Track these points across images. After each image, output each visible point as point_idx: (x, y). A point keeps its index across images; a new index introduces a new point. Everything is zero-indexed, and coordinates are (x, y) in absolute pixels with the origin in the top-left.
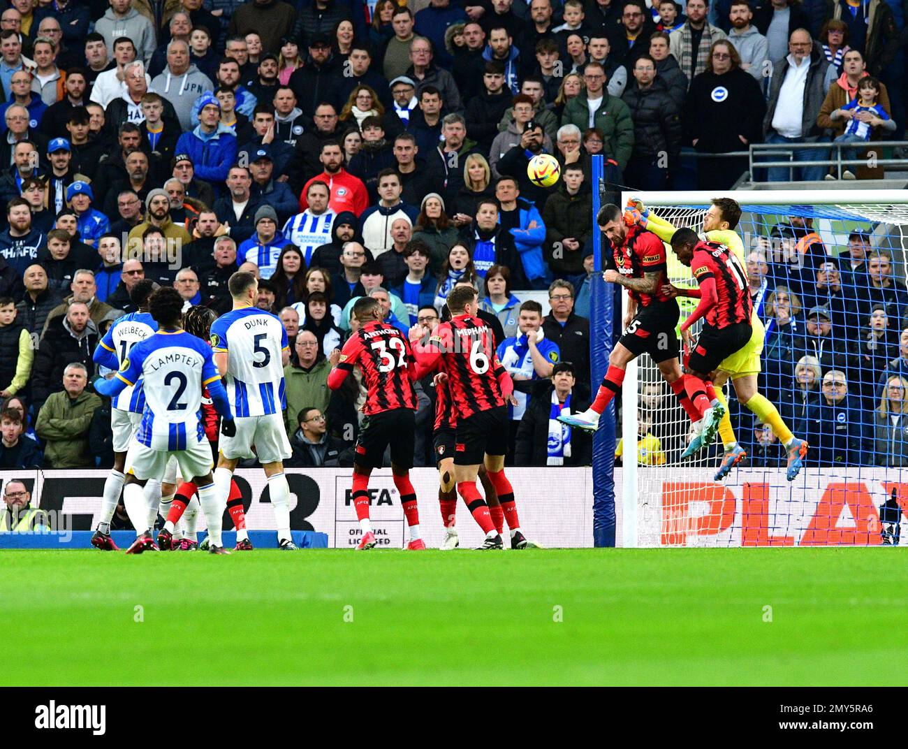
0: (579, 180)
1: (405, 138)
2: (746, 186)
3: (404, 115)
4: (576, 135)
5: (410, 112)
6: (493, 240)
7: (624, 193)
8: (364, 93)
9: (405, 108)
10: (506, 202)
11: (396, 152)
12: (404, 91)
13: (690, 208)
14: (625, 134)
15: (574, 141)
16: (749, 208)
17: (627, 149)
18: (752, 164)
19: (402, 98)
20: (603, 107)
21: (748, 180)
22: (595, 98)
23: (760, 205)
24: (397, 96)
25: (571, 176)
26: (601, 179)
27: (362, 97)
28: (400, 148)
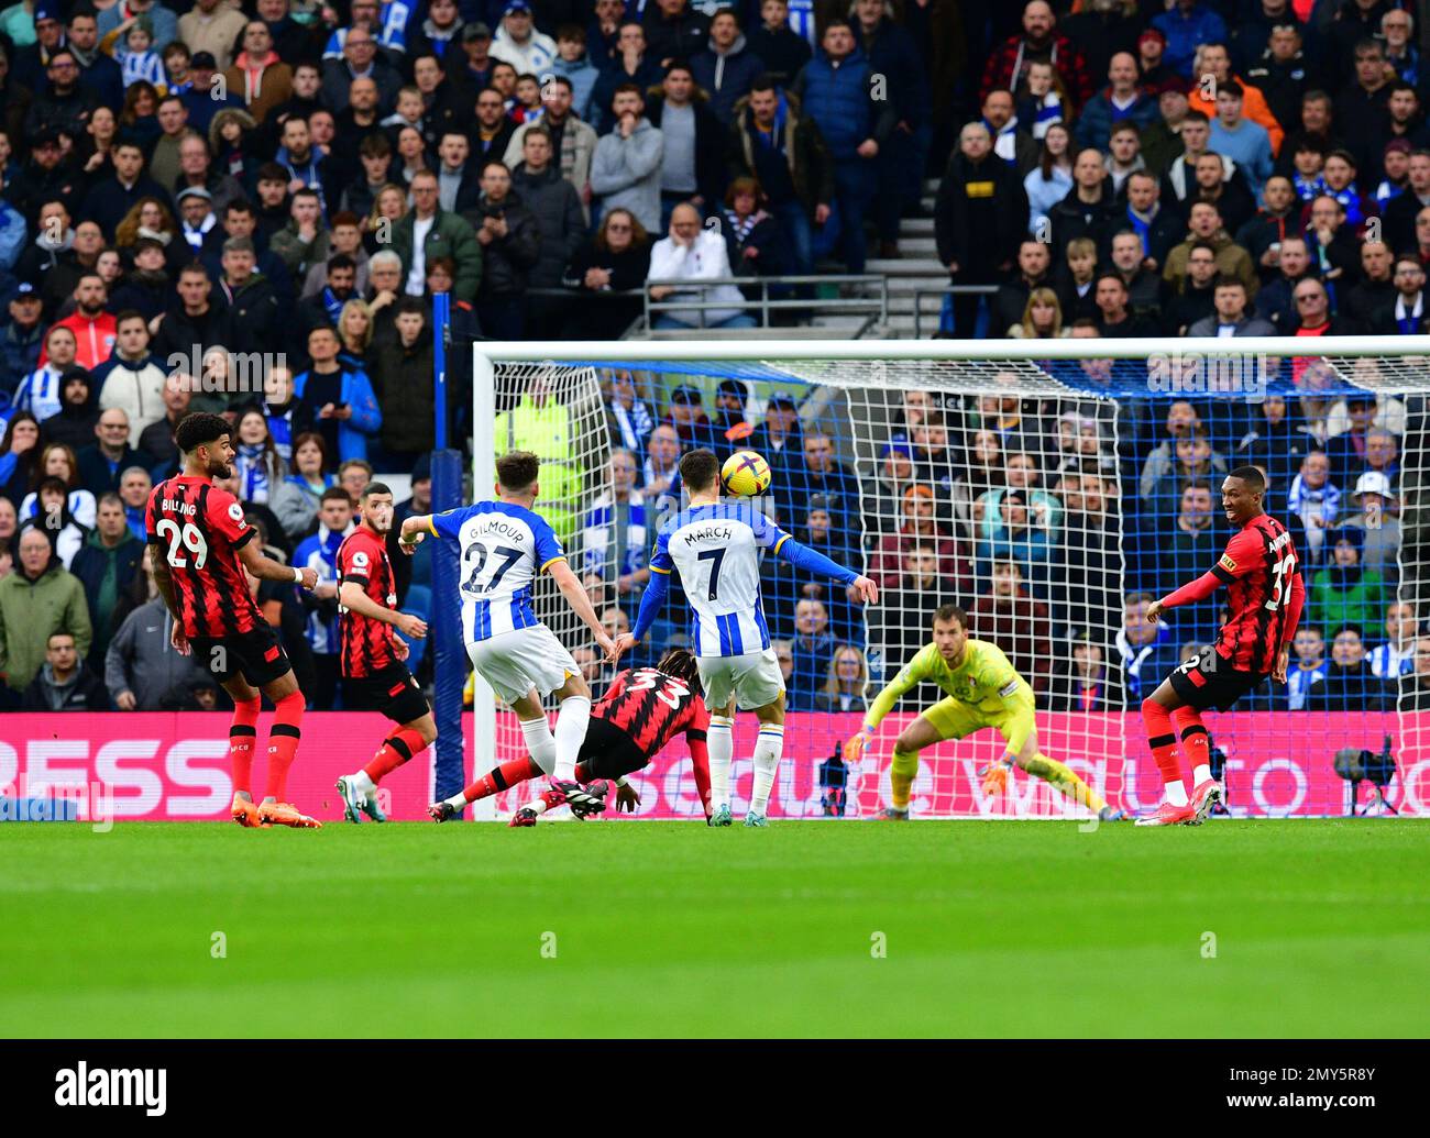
0: (417, 327)
1: (196, 270)
2: (640, 335)
3: (194, 239)
4: (394, 264)
5: (205, 236)
6: (288, 416)
7: (476, 345)
8: (150, 207)
9: (197, 230)
10: (323, 361)
11: (181, 288)
12: (196, 206)
13: (566, 365)
14: (467, 264)
15: (391, 273)
16: (645, 365)
17: (471, 281)
18: (649, 306)
19: (195, 216)
20: (435, 228)
21: (642, 327)
22: (426, 217)
23: (659, 361)
24: (188, 213)
25: (407, 321)
26: (446, 326)
27: (148, 213)
28: (189, 284)
